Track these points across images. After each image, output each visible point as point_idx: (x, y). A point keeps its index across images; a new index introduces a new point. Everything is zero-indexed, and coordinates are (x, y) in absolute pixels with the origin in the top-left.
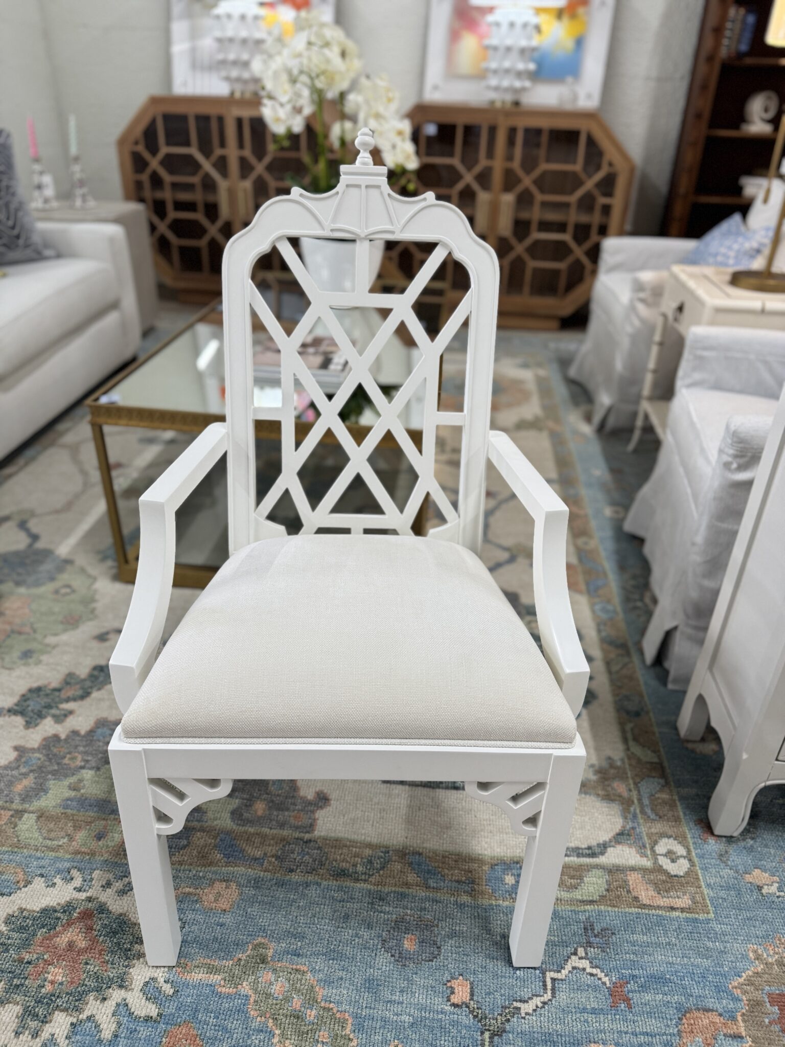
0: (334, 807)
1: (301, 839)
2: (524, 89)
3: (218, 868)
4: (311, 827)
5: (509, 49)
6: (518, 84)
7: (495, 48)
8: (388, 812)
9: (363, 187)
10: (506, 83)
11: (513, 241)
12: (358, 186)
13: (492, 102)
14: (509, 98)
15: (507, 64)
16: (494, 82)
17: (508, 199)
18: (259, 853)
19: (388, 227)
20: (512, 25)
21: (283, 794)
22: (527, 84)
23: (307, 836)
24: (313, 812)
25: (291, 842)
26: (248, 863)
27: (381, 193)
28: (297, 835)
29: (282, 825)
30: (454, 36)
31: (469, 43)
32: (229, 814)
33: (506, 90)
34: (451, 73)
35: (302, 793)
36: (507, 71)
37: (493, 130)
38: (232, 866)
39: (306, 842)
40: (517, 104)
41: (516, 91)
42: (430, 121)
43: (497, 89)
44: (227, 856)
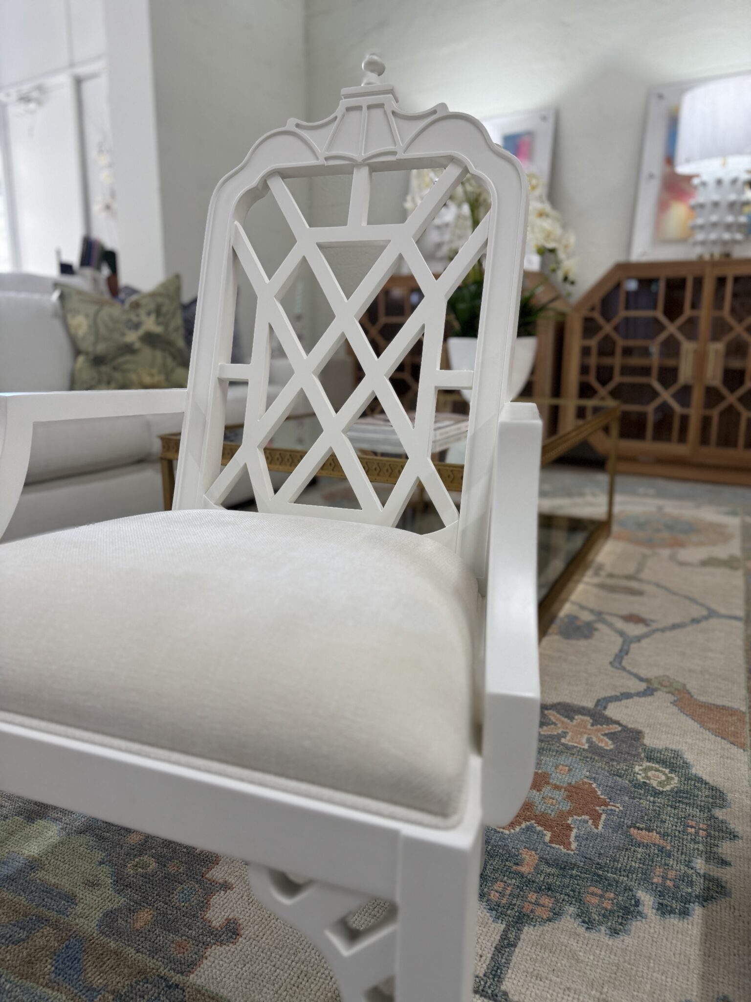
0: (239, 948)
1: (165, 980)
2: (735, 242)
3: (35, 985)
4: (192, 966)
5: (716, 204)
6: (727, 236)
7: (702, 206)
8: (312, 980)
9: (365, 108)
10: (713, 236)
11: (724, 391)
12: (359, 108)
13: (701, 257)
14: (717, 251)
15: (714, 218)
16: (700, 236)
17: (719, 347)
18: (101, 981)
19: (391, 148)
20: (719, 182)
21: (184, 909)
22: (739, 236)
23: (177, 978)
24: (207, 945)
25: (151, 980)
26: (76, 991)
27: (385, 113)
28: (164, 971)
29: (154, 952)
30: (662, 206)
31: (678, 212)
32: (101, 915)
33: (714, 242)
34: (659, 237)
35: (209, 915)
36: (714, 225)
37: (699, 282)
38: (53, 989)
39: (170, 987)
40: (727, 255)
41: (725, 243)
42: (630, 278)
43: (703, 243)
44: (58, 971)
